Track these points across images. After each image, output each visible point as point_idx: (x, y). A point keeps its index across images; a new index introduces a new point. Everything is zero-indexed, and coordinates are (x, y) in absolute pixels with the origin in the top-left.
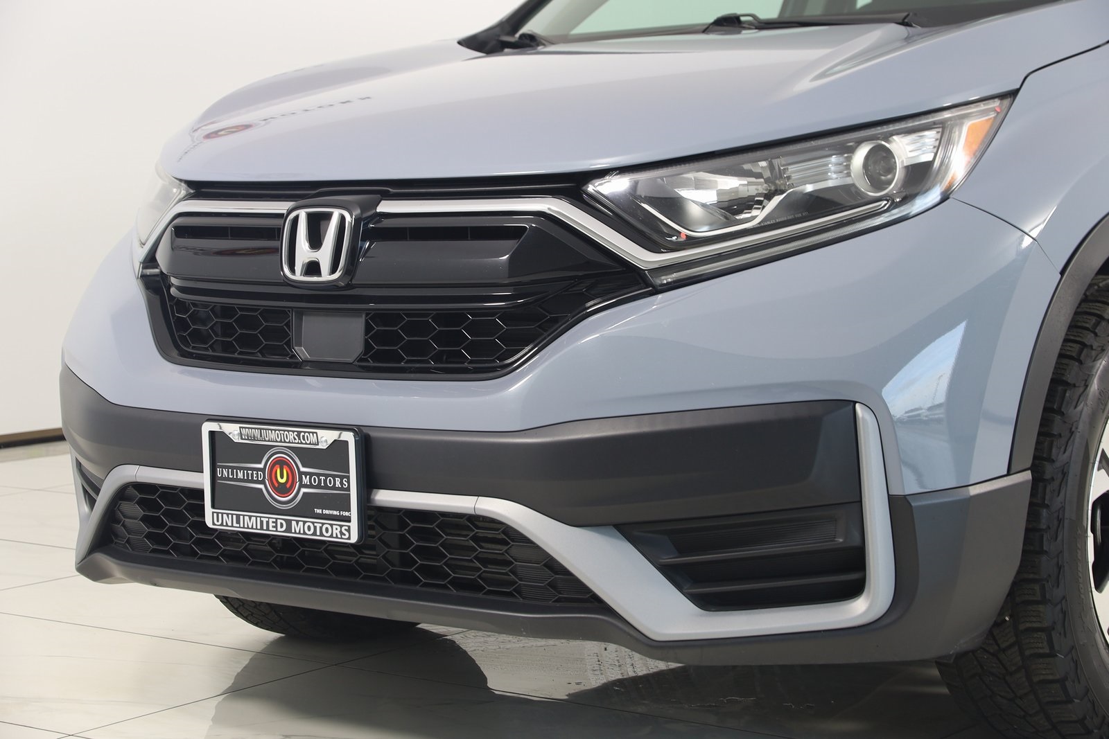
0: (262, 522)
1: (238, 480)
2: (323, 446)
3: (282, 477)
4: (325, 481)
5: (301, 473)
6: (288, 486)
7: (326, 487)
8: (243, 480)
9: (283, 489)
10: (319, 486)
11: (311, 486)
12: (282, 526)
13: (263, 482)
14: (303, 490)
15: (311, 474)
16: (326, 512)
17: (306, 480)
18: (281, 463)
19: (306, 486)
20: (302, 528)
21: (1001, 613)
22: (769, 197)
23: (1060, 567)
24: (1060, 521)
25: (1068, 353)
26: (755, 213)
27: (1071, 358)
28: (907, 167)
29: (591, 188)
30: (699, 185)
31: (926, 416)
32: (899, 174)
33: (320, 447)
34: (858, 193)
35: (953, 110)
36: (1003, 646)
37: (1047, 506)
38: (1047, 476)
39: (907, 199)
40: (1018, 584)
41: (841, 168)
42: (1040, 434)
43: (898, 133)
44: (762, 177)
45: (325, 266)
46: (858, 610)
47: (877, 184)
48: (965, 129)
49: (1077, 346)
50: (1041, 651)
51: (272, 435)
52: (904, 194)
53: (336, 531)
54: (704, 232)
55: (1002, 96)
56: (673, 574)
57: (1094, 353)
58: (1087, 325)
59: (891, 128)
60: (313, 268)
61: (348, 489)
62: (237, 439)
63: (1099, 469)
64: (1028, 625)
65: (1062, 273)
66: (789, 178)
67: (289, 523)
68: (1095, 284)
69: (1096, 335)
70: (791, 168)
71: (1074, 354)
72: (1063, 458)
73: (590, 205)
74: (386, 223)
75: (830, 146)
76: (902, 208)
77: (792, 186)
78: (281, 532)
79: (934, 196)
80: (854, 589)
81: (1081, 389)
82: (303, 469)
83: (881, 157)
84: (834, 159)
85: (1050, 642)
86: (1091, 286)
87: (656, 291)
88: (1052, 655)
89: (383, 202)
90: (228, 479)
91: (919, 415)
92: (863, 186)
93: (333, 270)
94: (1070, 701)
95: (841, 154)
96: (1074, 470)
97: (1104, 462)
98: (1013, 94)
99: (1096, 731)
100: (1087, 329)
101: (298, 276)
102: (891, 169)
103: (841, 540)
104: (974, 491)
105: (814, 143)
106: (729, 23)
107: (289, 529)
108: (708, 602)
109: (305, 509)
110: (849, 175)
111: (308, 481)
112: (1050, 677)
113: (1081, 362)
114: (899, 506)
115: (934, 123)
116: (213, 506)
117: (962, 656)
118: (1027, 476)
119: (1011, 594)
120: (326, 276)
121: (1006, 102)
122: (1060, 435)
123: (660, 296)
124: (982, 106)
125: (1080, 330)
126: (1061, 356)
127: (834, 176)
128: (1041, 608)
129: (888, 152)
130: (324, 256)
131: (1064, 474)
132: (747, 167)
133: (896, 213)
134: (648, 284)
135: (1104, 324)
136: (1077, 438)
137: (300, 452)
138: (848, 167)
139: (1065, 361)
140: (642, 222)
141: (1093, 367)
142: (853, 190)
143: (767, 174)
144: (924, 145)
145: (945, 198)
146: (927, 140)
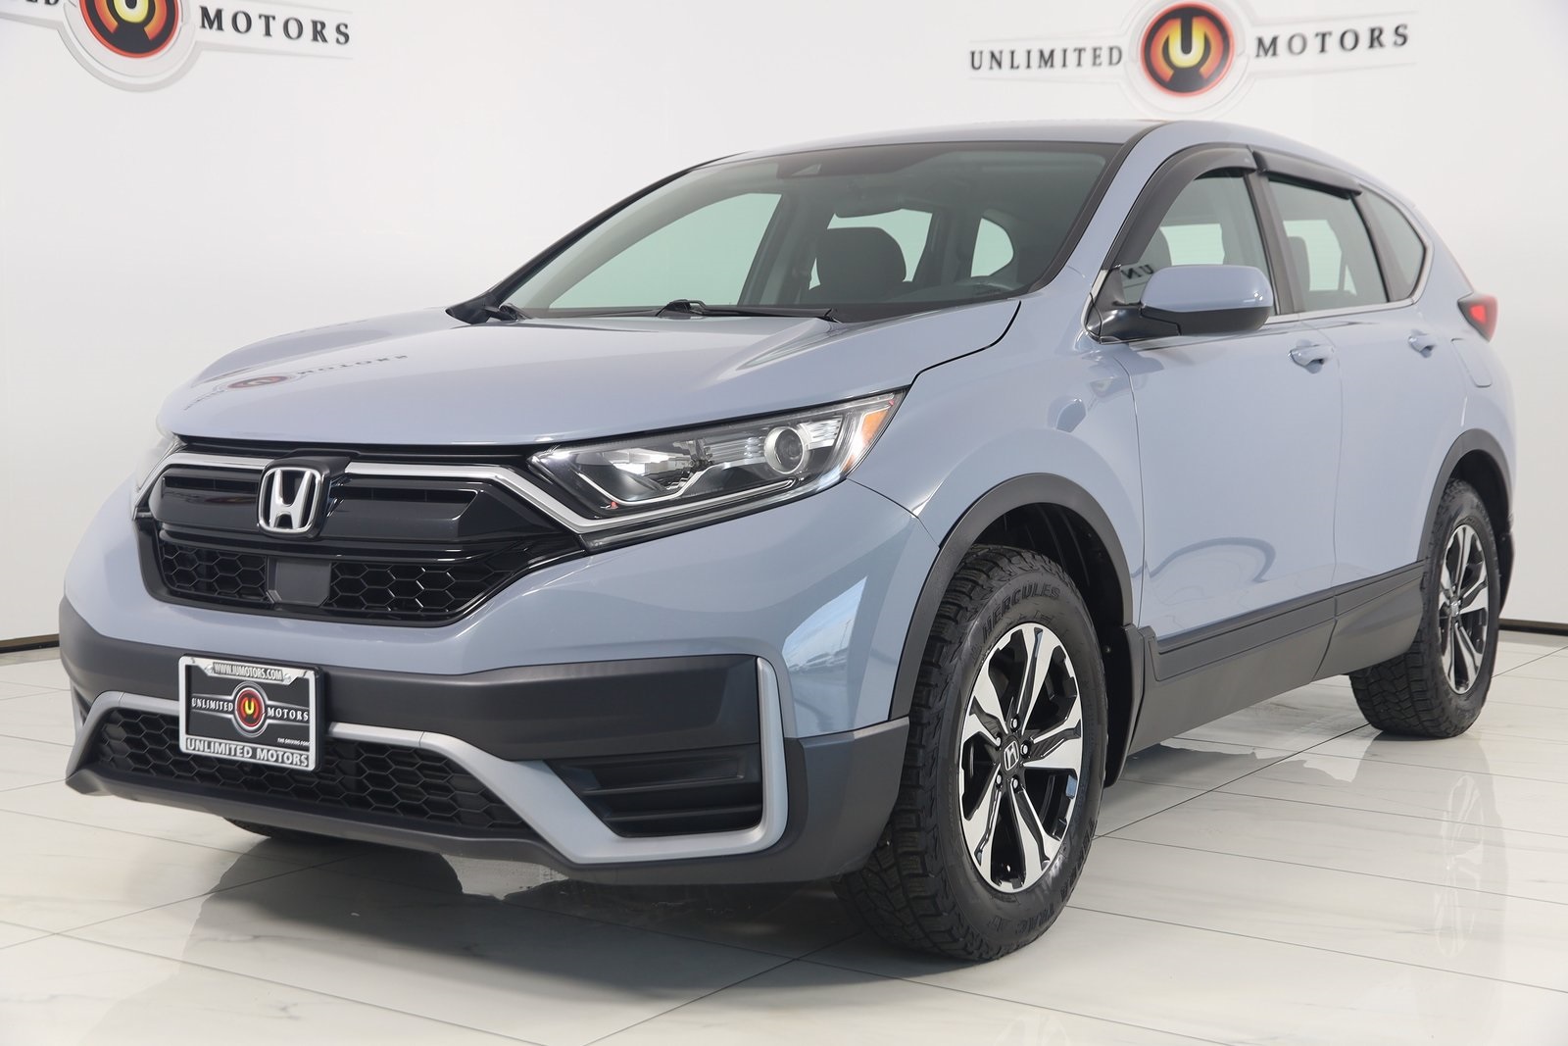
0: (230, 749)
1: (208, 710)
2: (287, 682)
3: (250, 708)
4: (288, 713)
5: (267, 706)
6: (255, 716)
7: (288, 719)
8: (214, 710)
9: (250, 720)
10: (282, 718)
11: (274, 718)
12: (248, 753)
13: (232, 712)
14: (269, 721)
15: (276, 708)
16: (288, 741)
17: (271, 712)
18: (250, 696)
19: (270, 718)
20: (267, 755)
21: (883, 837)
22: (694, 471)
23: (933, 800)
24: (934, 760)
25: (947, 614)
26: (682, 484)
27: (949, 618)
28: (811, 450)
29: (535, 459)
30: (633, 459)
31: (832, 663)
32: (805, 457)
33: (284, 683)
34: (771, 470)
35: (853, 402)
36: (884, 867)
37: (923, 747)
38: (925, 721)
39: (809, 479)
40: (896, 814)
41: (757, 448)
42: (918, 684)
43: (806, 421)
44: (689, 454)
45: (296, 520)
46: (754, 838)
47: (788, 464)
48: (862, 419)
49: (954, 608)
50: (916, 872)
51: (241, 671)
52: (808, 474)
53: (296, 759)
54: (633, 501)
55: (896, 391)
56: (595, 804)
57: (968, 614)
58: (964, 590)
59: (799, 416)
60: (285, 521)
61: (308, 721)
62: (210, 673)
63: (970, 714)
64: (905, 849)
65: (941, 546)
66: (711, 456)
67: (254, 750)
68: (974, 553)
69: (971, 598)
70: (713, 447)
71: (952, 615)
72: (938, 705)
73: (533, 475)
74: (353, 483)
75: (746, 430)
76: (806, 486)
77: (712, 463)
78: (247, 758)
79: (833, 476)
80: (753, 820)
81: (957, 646)
82: (269, 703)
83: (789, 441)
84: (750, 441)
85: (923, 864)
86: (968, 555)
87: (589, 553)
88: (925, 875)
89: (351, 464)
90: (201, 708)
91: (824, 662)
92: (775, 465)
93: (303, 524)
94: (939, 914)
95: (757, 436)
96: (948, 716)
97: (975, 707)
98: (906, 389)
99: (961, 939)
100: (964, 593)
101: (272, 528)
102: (799, 451)
103: (742, 777)
104: (858, 735)
105: (729, 428)
106: (680, 309)
107: (254, 756)
108: (626, 830)
109: (269, 738)
110: (762, 455)
111: (274, 713)
112: (923, 894)
113: (957, 622)
114: (793, 748)
115: (835, 413)
116: (188, 732)
117: (846, 876)
118: (906, 721)
119: (891, 823)
120: (297, 528)
121: (900, 396)
122: (937, 685)
123: (592, 557)
124: (878, 400)
125: (958, 594)
126: (939, 616)
127: (750, 455)
128: (916, 835)
129: (796, 436)
130: (296, 510)
131: (939, 719)
132: (676, 445)
133: (800, 491)
134: (582, 546)
135: (978, 589)
136: (951, 687)
137: (265, 686)
138: (762, 448)
139: (944, 621)
140: (579, 490)
141: (967, 627)
142: (766, 468)
143: (693, 452)
144: (826, 432)
145: (842, 479)
146: (829, 428)
